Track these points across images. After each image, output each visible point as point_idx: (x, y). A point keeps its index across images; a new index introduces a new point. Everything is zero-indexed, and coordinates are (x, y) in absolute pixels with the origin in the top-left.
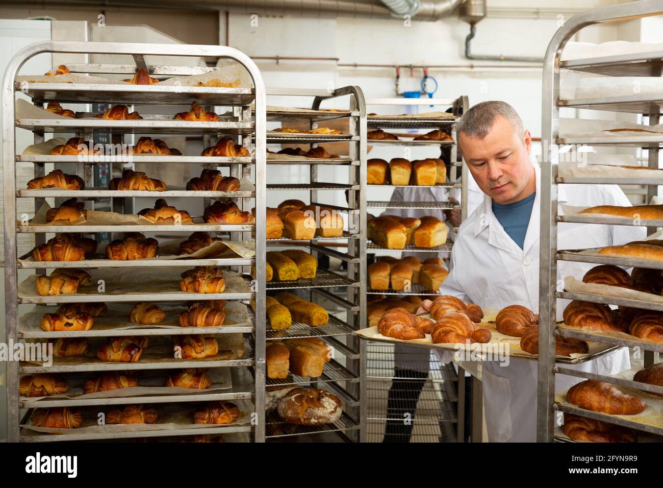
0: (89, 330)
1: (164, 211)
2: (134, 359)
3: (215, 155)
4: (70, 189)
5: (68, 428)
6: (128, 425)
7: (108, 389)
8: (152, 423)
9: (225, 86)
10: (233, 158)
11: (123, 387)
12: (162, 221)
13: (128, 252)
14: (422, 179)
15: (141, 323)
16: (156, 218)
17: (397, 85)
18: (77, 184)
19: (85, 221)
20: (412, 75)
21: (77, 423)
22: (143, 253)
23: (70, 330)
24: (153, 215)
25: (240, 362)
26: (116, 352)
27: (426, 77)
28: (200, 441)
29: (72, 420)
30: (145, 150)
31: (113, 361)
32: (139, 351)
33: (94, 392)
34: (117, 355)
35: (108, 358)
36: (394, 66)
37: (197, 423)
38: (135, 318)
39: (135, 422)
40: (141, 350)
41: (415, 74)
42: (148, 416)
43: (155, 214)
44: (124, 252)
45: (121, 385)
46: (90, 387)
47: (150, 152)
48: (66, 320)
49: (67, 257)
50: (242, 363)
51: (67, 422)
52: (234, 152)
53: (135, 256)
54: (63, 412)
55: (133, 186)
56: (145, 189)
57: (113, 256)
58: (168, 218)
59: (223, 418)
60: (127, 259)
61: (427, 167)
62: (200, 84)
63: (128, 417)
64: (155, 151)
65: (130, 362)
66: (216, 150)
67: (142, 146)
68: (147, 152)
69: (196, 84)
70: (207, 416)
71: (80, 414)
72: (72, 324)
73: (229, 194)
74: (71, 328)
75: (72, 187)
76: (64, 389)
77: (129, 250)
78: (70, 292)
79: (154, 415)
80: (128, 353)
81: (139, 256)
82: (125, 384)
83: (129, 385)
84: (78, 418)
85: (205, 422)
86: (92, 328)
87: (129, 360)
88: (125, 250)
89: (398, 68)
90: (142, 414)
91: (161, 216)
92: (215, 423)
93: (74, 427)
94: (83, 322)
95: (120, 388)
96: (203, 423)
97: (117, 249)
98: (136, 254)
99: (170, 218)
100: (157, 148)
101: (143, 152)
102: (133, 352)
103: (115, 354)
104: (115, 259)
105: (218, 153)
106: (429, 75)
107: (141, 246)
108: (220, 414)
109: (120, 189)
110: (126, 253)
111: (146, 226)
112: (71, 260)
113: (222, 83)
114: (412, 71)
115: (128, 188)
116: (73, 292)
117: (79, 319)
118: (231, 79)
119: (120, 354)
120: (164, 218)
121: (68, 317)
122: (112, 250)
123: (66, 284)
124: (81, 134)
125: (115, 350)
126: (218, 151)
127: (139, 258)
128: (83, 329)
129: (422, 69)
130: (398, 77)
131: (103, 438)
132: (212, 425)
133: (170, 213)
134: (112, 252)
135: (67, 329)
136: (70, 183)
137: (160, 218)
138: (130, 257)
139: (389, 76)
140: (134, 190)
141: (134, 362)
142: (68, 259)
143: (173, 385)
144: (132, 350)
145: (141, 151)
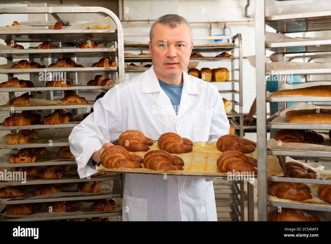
0: (34, 162)
1: (72, 98)
2: (59, 177)
3: (98, 66)
4: (21, 87)
5: (25, 215)
6: (56, 213)
7: (45, 194)
8: (70, 212)
9: (101, 29)
10: (106, 68)
11: (54, 192)
12: (71, 103)
13: (54, 120)
14: (218, 78)
15: (63, 158)
16: (68, 102)
17: (210, 32)
18: (25, 85)
19: (29, 104)
20: (218, 27)
21: (30, 212)
22: (62, 121)
23: (24, 163)
24: (66, 100)
25: (114, 178)
26: (49, 174)
27: (225, 27)
28: (95, 221)
29: (27, 210)
30: (60, 65)
31: (48, 179)
32: (61, 173)
33: (38, 195)
34: (49, 175)
35: (45, 177)
36: (208, 23)
37: (93, 211)
38: (60, 155)
39: (60, 211)
40: (62, 173)
41: (219, 26)
42: (67, 207)
43: (67, 99)
44: (52, 120)
45: (52, 191)
46: (36, 192)
47: (63, 66)
48: (21, 157)
49: (21, 124)
50: (116, 179)
51: (24, 212)
52: (109, 65)
53: (57, 122)
54: (22, 206)
55: (55, 85)
56: (61, 86)
57: (46, 122)
58: (74, 101)
59: (107, 208)
60: (53, 124)
61: (220, 72)
62: (88, 28)
63: (57, 208)
64: (66, 66)
65: (56, 179)
66: (99, 64)
67: (59, 63)
68: (61, 66)
69: (86, 28)
70: (99, 207)
71: (31, 207)
72: (24, 160)
73: (105, 88)
74: (24, 162)
75: (22, 86)
76: (23, 194)
77: (54, 119)
78: (24, 142)
79: (71, 207)
80: (55, 174)
81: (60, 122)
82: (54, 190)
83: (56, 191)
84: (30, 209)
85: (98, 210)
86: (36, 161)
87: (56, 178)
88: (52, 119)
89: (211, 23)
90: (64, 206)
91: (70, 100)
92: (103, 211)
93: (28, 214)
94: (31, 158)
95: (52, 193)
96: (97, 211)
97: (48, 119)
98: (58, 121)
99: (75, 101)
100: (68, 64)
101: (59, 66)
102: (58, 174)
103: (48, 175)
104: (47, 124)
105: (100, 66)
106: (227, 26)
107: (61, 117)
108: (105, 206)
109: (48, 87)
110: (53, 121)
111: (61, 106)
112: (23, 125)
113: (101, 28)
114: (218, 25)
115: (53, 86)
116: (25, 142)
117: (29, 157)
118: (105, 25)
119: (51, 175)
120: (72, 101)
121: (22, 156)
122: (45, 119)
123: (21, 138)
124: (32, 59)
125: (48, 172)
126: (100, 64)
127: (60, 123)
128: (31, 162)
129: (223, 24)
130: (211, 28)
131: (43, 220)
132: (101, 212)
133: (75, 98)
134: (45, 120)
135: (22, 162)
136: (21, 84)
137: (69, 102)
138: (55, 123)
139: (206, 27)
140: (56, 87)
141: (59, 179)
142: (21, 125)
143: (80, 191)
144: (58, 173)
145: (58, 66)
